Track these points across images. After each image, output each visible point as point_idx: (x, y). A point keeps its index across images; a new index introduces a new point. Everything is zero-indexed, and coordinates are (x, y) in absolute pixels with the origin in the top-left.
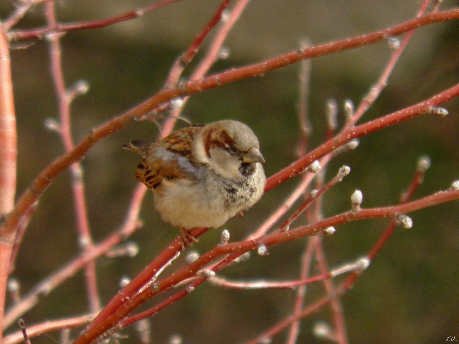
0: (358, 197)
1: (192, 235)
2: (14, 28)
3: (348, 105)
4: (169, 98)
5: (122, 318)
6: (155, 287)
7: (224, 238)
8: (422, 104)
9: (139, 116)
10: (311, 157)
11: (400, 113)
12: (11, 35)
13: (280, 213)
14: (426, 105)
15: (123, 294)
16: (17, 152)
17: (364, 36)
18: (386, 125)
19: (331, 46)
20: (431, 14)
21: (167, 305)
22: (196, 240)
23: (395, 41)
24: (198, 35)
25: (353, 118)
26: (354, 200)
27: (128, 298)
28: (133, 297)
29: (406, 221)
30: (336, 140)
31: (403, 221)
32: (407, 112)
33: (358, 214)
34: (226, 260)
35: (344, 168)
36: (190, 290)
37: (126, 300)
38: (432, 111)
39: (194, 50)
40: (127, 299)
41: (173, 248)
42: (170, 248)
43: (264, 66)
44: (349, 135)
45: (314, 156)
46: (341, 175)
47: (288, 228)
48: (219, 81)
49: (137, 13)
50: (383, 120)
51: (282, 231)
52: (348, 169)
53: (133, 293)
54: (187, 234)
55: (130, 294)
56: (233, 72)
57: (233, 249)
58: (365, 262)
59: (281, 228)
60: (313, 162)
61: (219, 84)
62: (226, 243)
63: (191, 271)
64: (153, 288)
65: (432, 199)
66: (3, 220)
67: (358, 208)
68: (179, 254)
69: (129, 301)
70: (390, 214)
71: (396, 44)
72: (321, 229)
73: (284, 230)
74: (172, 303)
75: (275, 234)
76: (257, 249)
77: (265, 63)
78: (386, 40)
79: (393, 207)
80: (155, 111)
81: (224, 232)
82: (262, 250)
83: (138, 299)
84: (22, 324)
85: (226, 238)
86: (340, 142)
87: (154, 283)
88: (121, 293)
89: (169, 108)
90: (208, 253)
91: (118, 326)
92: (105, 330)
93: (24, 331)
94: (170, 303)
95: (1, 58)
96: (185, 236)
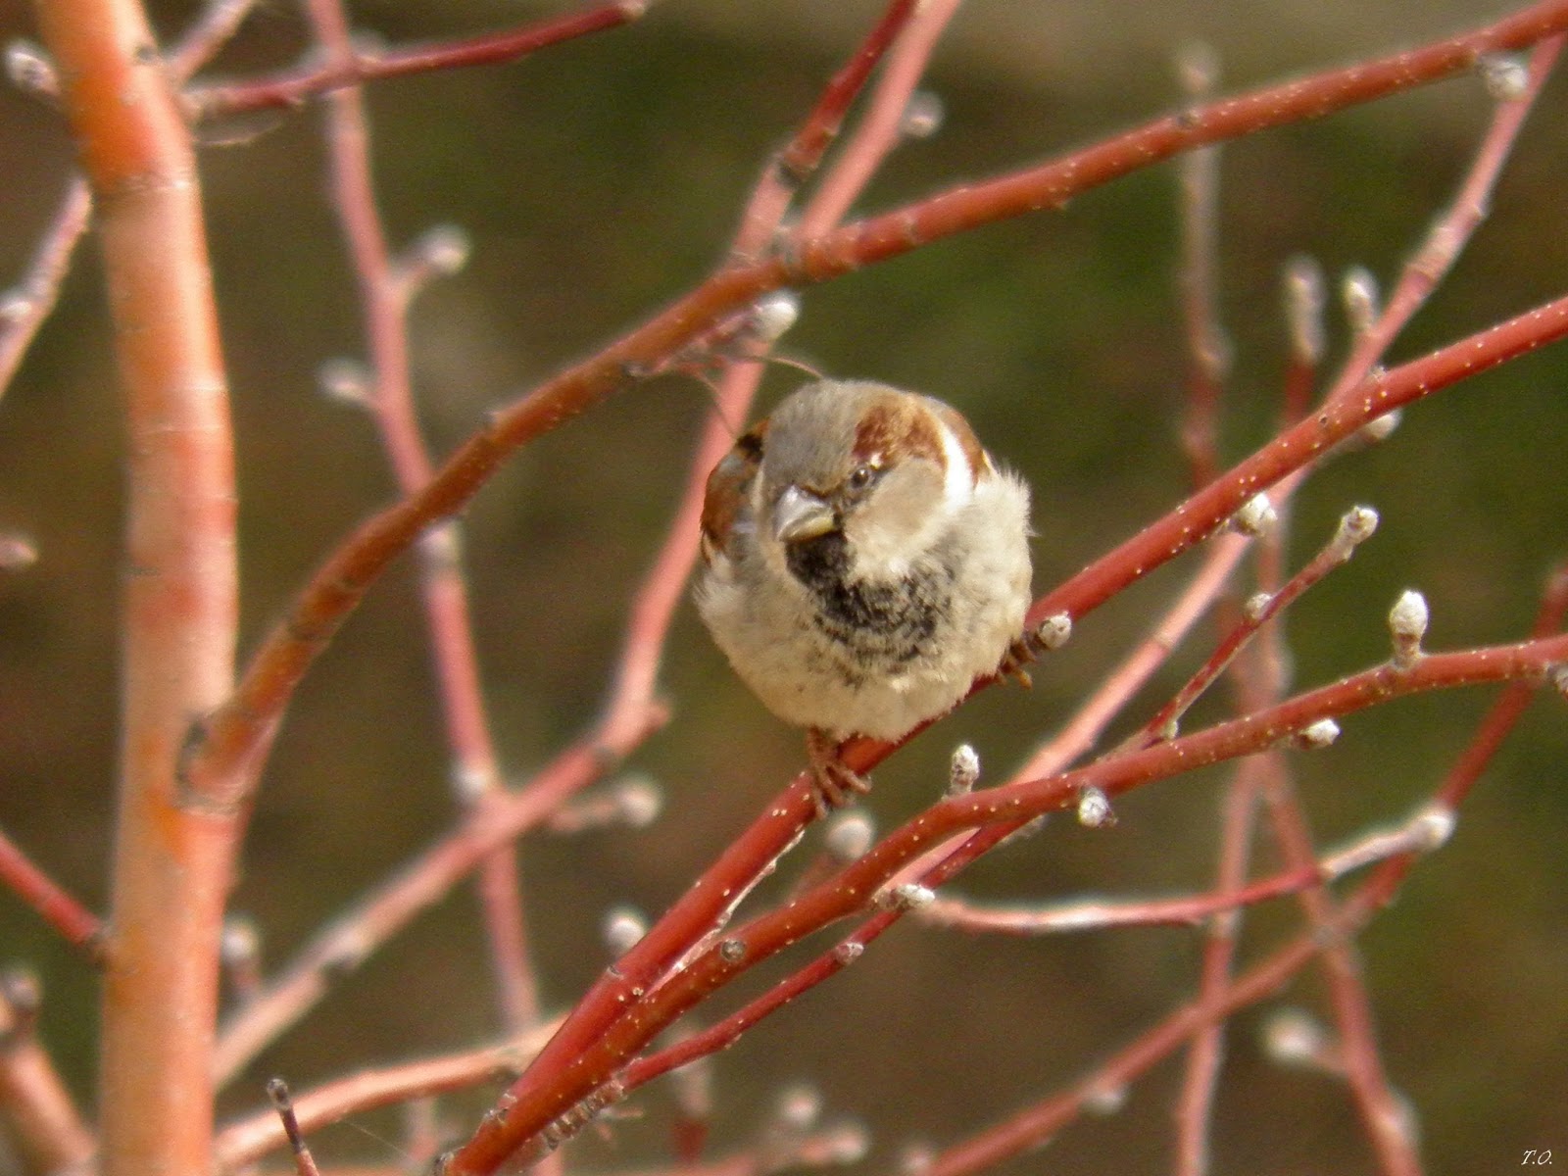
0: (1412, 614)
1: (848, 767)
3: (1359, 289)
4: (746, 294)
5: (623, 1061)
6: (730, 950)
7: (961, 772)
9: (649, 363)
10: (1241, 482)
11: (1538, 316)
12: (198, 99)
13: (1140, 667)
15: (621, 976)
16: (235, 501)
17: (1403, 57)
18: (1492, 360)
19: (1292, 95)
21: (770, 1010)
22: (864, 785)
23: (1512, 68)
25: (1375, 332)
26: (1401, 625)
27: (637, 991)
28: (658, 986)
30: (1324, 420)
32: (1562, 314)
33: (1415, 673)
34: (969, 845)
35: (1358, 513)
36: (852, 952)
37: (632, 999)
39: (825, 129)
40: (635, 993)
41: (784, 812)
42: (776, 812)
43: (1068, 175)
44: (1368, 401)
45: (1253, 479)
46: (1349, 537)
47: (1173, 728)
48: (915, 231)
49: (628, 6)
50: (1480, 345)
51: (1156, 741)
52: (1369, 516)
54: (830, 764)
55: (647, 976)
56: (960, 197)
57: (993, 810)
58: (1437, 822)
59: (1152, 729)
60: (1248, 498)
61: (914, 241)
62: (969, 788)
63: (852, 891)
64: (728, 955)
66: (197, 733)
67: (1413, 653)
68: (801, 835)
69: (644, 1001)
70: (1525, 667)
71: (1516, 78)
72: (1290, 728)
73: (1161, 735)
74: (788, 1001)
75: (1131, 750)
76: (1075, 807)
77: (1070, 164)
78: (1479, 67)
79: (1532, 643)
80: (701, 343)
81: (960, 753)
82: (1092, 808)
83: (674, 995)
84: (281, 1096)
85: (968, 774)
86: (1338, 426)
87: (725, 938)
88: (614, 975)
89: (749, 329)
90: (908, 825)
91: (611, 1089)
92: (565, 1105)
93: (289, 1119)
94: (784, 1001)
95: (165, 182)
96: (825, 767)
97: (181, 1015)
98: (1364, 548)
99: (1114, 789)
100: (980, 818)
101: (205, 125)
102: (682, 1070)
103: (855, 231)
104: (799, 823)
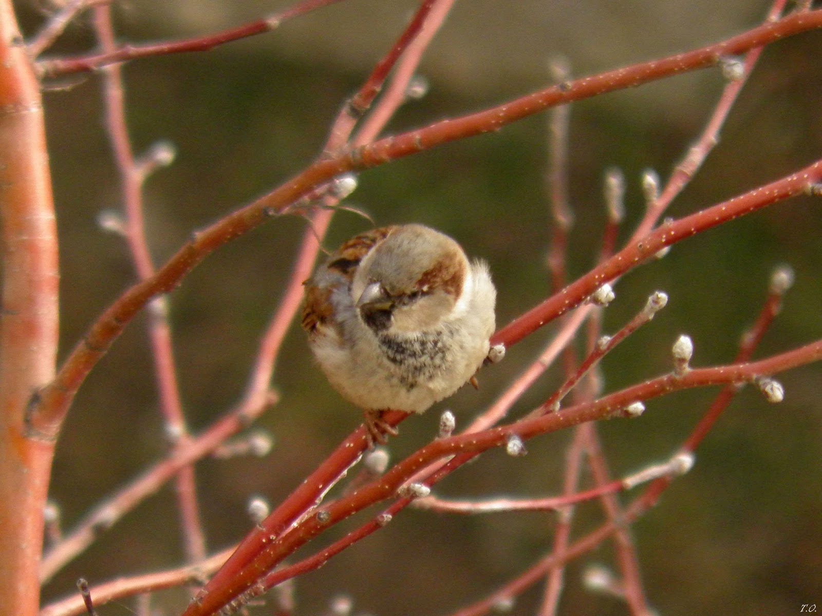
0: (684, 348)
1: (386, 422)
2: (47, 53)
3: (650, 180)
4: (331, 174)
5: (264, 574)
6: (322, 516)
7: (445, 426)
8: (795, 177)
9: (278, 209)
10: (597, 277)
11: (755, 194)
12: (43, 66)
13: (532, 375)
14: (801, 180)
15: (264, 529)
16: (58, 277)
17: (679, 57)
18: (730, 216)
19: (620, 75)
20: (799, 14)
21: (343, 548)
22: (394, 432)
23: (734, 64)
24: (382, 60)
25: (658, 202)
26: (678, 353)
27: (273, 537)
28: (284, 534)
29: (772, 389)
30: (641, 246)
31: (768, 389)
32: (767, 193)
33: (685, 379)
34: (449, 465)
35: (657, 295)
36: (386, 519)
37: (270, 541)
38: (813, 189)
39: (375, 87)
40: (271, 538)
41: (352, 445)
42: (348, 445)
43: (501, 114)
44: (664, 236)
45: (603, 276)
46: (652, 308)
47: (558, 405)
48: (421, 142)
49: (270, 22)
50: (724, 209)
51: (548, 412)
52: (663, 297)
53: (283, 527)
54: (376, 421)
55: (278, 529)
56: (444, 125)
57: (462, 446)
58: (685, 460)
59: (546, 406)
60: (600, 285)
61: (420, 147)
62: (449, 435)
63: (387, 487)
64: (320, 519)
65: (818, 348)
66: (36, 398)
67: (685, 368)
68: (360, 457)
69: (276, 542)
70: (743, 377)
71: (738, 69)
72: (619, 407)
73: (551, 409)
74: (351, 544)
75: (535, 417)
76: (505, 445)
77: (503, 109)
78: (719, 62)
79: (747, 364)
80: (306, 199)
81: (445, 416)
82: (514, 446)
83: (292, 539)
84: (84, 588)
85: (449, 427)
86: (648, 249)
87: (320, 509)
88: (261, 528)
89: (332, 192)
90: (418, 452)
91: (257, 588)
92: (233, 596)
93: (88, 599)
94: (349, 544)
95: (27, 108)
96: (374, 423)
97: (24, 545)
98: (659, 314)
99: (525, 436)
100: (456, 449)
101: (47, 79)
102: (280, 586)
103: (388, 141)
104: (360, 451)
